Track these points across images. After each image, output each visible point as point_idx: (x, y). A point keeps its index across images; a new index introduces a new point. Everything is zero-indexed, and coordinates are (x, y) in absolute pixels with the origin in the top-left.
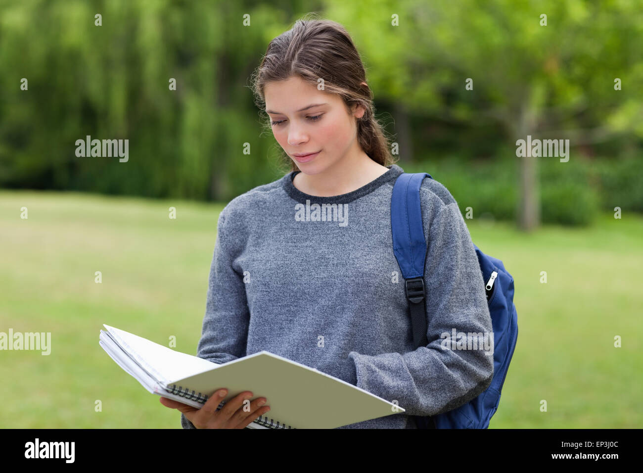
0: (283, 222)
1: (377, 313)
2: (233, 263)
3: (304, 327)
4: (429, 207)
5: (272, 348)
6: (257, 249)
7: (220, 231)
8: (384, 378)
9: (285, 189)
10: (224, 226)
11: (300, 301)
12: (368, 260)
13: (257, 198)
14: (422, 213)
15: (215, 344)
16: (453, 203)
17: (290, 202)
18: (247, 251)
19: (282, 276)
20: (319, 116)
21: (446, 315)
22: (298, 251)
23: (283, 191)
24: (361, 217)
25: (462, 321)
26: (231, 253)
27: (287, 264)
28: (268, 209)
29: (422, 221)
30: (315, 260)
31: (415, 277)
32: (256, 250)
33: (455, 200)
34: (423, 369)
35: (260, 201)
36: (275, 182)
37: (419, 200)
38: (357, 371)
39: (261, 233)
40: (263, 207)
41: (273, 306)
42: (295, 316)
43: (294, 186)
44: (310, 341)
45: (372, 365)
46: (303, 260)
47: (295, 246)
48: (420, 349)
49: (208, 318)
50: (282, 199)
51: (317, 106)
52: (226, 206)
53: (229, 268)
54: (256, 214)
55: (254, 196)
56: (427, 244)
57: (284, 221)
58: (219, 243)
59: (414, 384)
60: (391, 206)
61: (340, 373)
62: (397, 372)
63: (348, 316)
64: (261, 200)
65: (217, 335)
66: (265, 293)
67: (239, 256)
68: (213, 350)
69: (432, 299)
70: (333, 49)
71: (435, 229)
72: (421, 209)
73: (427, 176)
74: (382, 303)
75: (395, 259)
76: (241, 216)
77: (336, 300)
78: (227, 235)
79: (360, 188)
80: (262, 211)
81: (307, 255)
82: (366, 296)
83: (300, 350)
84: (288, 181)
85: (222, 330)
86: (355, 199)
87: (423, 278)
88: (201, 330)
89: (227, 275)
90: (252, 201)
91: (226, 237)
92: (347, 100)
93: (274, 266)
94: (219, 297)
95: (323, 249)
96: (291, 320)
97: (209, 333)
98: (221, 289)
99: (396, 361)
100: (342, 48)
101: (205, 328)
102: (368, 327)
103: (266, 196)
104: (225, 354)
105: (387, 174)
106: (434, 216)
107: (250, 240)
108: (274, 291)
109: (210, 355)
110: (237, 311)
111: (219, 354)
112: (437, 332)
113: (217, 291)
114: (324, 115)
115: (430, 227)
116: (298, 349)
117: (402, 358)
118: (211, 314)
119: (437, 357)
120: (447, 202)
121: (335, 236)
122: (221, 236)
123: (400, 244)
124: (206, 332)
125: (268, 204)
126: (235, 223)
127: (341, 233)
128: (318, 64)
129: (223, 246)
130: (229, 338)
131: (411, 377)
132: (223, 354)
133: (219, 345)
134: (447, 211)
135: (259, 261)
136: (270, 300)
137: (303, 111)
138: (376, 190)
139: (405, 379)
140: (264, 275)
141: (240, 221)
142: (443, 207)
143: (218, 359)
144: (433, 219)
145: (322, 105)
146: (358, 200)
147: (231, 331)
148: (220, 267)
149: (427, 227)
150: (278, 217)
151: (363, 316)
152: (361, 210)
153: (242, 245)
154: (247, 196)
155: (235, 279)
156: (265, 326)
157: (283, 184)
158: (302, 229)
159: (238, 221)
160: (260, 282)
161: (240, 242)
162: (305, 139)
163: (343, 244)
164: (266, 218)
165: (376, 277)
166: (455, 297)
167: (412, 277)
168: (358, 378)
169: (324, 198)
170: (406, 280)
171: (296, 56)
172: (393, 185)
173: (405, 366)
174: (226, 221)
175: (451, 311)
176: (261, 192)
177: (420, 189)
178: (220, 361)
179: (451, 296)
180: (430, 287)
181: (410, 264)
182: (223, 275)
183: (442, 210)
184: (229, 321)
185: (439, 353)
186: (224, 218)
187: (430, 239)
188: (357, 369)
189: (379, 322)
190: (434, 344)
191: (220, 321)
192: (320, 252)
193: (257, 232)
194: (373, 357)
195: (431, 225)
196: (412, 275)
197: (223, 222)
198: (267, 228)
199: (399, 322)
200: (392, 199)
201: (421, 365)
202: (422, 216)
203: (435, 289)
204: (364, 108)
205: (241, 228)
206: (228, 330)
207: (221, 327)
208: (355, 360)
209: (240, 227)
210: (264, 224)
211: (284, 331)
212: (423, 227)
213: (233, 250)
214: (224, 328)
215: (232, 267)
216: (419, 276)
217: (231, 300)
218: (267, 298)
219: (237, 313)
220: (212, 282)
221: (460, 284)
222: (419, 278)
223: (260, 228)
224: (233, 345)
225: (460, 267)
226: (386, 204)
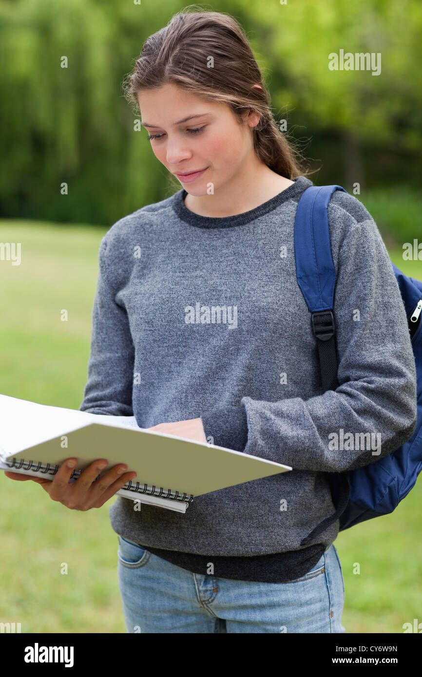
0: (172, 249)
1: (277, 354)
2: (116, 298)
3: (194, 370)
4: (338, 226)
5: (161, 394)
6: (142, 281)
7: (101, 260)
8: (281, 426)
9: (174, 209)
10: (105, 255)
11: (189, 341)
12: (266, 292)
13: (143, 219)
14: (330, 233)
15: (101, 391)
16: (367, 221)
17: (179, 225)
18: (130, 284)
19: (167, 312)
20: (202, 128)
21: (358, 353)
22: (186, 282)
23: (173, 211)
24: (260, 239)
25: (376, 359)
26: (114, 285)
27: (173, 298)
28: (155, 234)
29: (331, 243)
30: (206, 292)
31: (322, 309)
32: (140, 282)
33: (371, 216)
34: (329, 416)
35: (146, 224)
36: (165, 201)
37: (327, 218)
38: (248, 419)
39: (146, 262)
40: (150, 230)
41: (159, 347)
42: (184, 358)
43: (185, 205)
44: (201, 387)
45: (266, 412)
46: (191, 292)
47: (184, 277)
48: (327, 393)
49: (93, 361)
50: (171, 221)
51: (197, 117)
52: (109, 229)
53: (112, 303)
54: (141, 240)
55: (140, 218)
56: (336, 270)
57: (173, 247)
58: (100, 274)
59: (317, 433)
60: (294, 227)
61: (227, 422)
62: (298, 420)
63: (243, 358)
64: (147, 222)
65: (102, 380)
66: (149, 332)
67: (122, 289)
68: (98, 397)
69: (342, 336)
70: (215, 47)
71: (344, 252)
72: (330, 229)
73: (337, 189)
74: (283, 343)
75: (298, 289)
76: (125, 242)
77: (229, 340)
78: (109, 265)
79: (259, 206)
80: (149, 236)
81: (196, 287)
82: (264, 334)
83: (189, 398)
84: (178, 199)
85: (108, 375)
86: (253, 219)
87: (332, 310)
88: (87, 375)
89: (110, 311)
90: (138, 223)
91: (107, 267)
92: (235, 108)
93: (158, 301)
94: (103, 337)
95: (215, 280)
96: (180, 363)
97: (95, 378)
98: (104, 327)
99: (297, 407)
100: (227, 46)
101: (90, 372)
102: (266, 371)
103: (154, 217)
104: (112, 402)
105: (291, 188)
106: (344, 237)
107: (135, 270)
108: (159, 330)
109: (95, 404)
110: (123, 351)
111: (104, 402)
112: (349, 373)
113: (100, 329)
114: (207, 127)
115: (339, 250)
116: (186, 396)
117: (304, 403)
118: (95, 356)
119: (345, 403)
120: (360, 219)
121: (229, 263)
122: (102, 265)
123: (304, 272)
124: (91, 376)
125: (155, 226)
126: (118, 250)
127: (236, 260)
128: (197, 67)
129: (104, 278)
130: (116, 383)
131: (314, 426)
132: (109, 402)
133: (104, 392)
134: (360, 230)
135: (142, 295)
136: (154, 341)
137: (182, 123)
138: (278, 208)
139: (306, 428)
140: (147, 311)
141: (123, 248)
142: (355, 226)
143: (102, 409)
144: (343, 239)
145: (203, 115)
146: (256, 220)
147: (117, 375)
148: (102, 302)
149: (335, 250)
150: (165, 242)
151: (260, 358)
152: (260, 232)
153: (126, 276)
154: (132, 218)
155: (119, 315)
156: (152, 369)
157: (173, 203)
158: (192, 257)
159: (121, 248)
160: (143, 319)
161: (124, 273)
162: (187, 155)
163: (237, 273)
164: (153, 244)
165: (275, 311)
166: (368, 331)
167: (320, 309)
168: (249, 428)
169: (217, 219)
170: (312, 313)
171: (171, 59)
172: (298, 201)
173: (307, 413)
174: (108, 248)
175: (364, 348)
176: (148, 213)
177: (328, 206)
178: (105, 411)
179: (364, 330)
180: (340, 321)
181: (316, 294)
182: (105, 311)
183: (353, 229)
184: (115, 364)
185: (348, 398)
186: (106, 244)
187: (340, 265)
188: (248, 416)
189: (279, 364)
190: (344, 387)
191: (105, 364)
192: (212, 282)
193: (142, 262)
194: (269, 403)
195: (340, 247)
196: (319, 308)
197: (105, 249)
198: (153, 256)
199: (304, 363)
200: (296, 218)
201: (326, 411)
202: (330, 237)
203: (345, 322)
204: (258, 115)
205: (125, 256)
206: (114, 375)
207: (107, 371)
208: (246, 406)
209: (123, 255)
210: (151, 252)
211: (173, 375)
212: (331, 250)
213: (115, 282)
214: (110, 371)
215: (114, 301)
216: (328, 308)
217: (116, 339)
218: (151, 338)
219: (124, 354)
220: (95, 319)
221: (375, 316)
222: (328, 310)
223: (145, 256)
224: (120, 391)
225: (374, 295)
226: (289, 224)
